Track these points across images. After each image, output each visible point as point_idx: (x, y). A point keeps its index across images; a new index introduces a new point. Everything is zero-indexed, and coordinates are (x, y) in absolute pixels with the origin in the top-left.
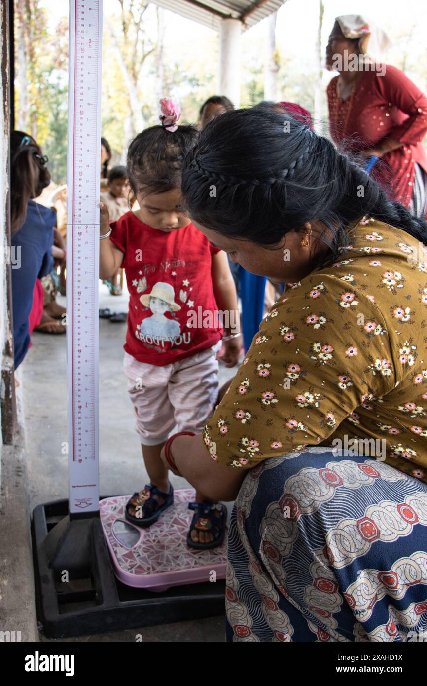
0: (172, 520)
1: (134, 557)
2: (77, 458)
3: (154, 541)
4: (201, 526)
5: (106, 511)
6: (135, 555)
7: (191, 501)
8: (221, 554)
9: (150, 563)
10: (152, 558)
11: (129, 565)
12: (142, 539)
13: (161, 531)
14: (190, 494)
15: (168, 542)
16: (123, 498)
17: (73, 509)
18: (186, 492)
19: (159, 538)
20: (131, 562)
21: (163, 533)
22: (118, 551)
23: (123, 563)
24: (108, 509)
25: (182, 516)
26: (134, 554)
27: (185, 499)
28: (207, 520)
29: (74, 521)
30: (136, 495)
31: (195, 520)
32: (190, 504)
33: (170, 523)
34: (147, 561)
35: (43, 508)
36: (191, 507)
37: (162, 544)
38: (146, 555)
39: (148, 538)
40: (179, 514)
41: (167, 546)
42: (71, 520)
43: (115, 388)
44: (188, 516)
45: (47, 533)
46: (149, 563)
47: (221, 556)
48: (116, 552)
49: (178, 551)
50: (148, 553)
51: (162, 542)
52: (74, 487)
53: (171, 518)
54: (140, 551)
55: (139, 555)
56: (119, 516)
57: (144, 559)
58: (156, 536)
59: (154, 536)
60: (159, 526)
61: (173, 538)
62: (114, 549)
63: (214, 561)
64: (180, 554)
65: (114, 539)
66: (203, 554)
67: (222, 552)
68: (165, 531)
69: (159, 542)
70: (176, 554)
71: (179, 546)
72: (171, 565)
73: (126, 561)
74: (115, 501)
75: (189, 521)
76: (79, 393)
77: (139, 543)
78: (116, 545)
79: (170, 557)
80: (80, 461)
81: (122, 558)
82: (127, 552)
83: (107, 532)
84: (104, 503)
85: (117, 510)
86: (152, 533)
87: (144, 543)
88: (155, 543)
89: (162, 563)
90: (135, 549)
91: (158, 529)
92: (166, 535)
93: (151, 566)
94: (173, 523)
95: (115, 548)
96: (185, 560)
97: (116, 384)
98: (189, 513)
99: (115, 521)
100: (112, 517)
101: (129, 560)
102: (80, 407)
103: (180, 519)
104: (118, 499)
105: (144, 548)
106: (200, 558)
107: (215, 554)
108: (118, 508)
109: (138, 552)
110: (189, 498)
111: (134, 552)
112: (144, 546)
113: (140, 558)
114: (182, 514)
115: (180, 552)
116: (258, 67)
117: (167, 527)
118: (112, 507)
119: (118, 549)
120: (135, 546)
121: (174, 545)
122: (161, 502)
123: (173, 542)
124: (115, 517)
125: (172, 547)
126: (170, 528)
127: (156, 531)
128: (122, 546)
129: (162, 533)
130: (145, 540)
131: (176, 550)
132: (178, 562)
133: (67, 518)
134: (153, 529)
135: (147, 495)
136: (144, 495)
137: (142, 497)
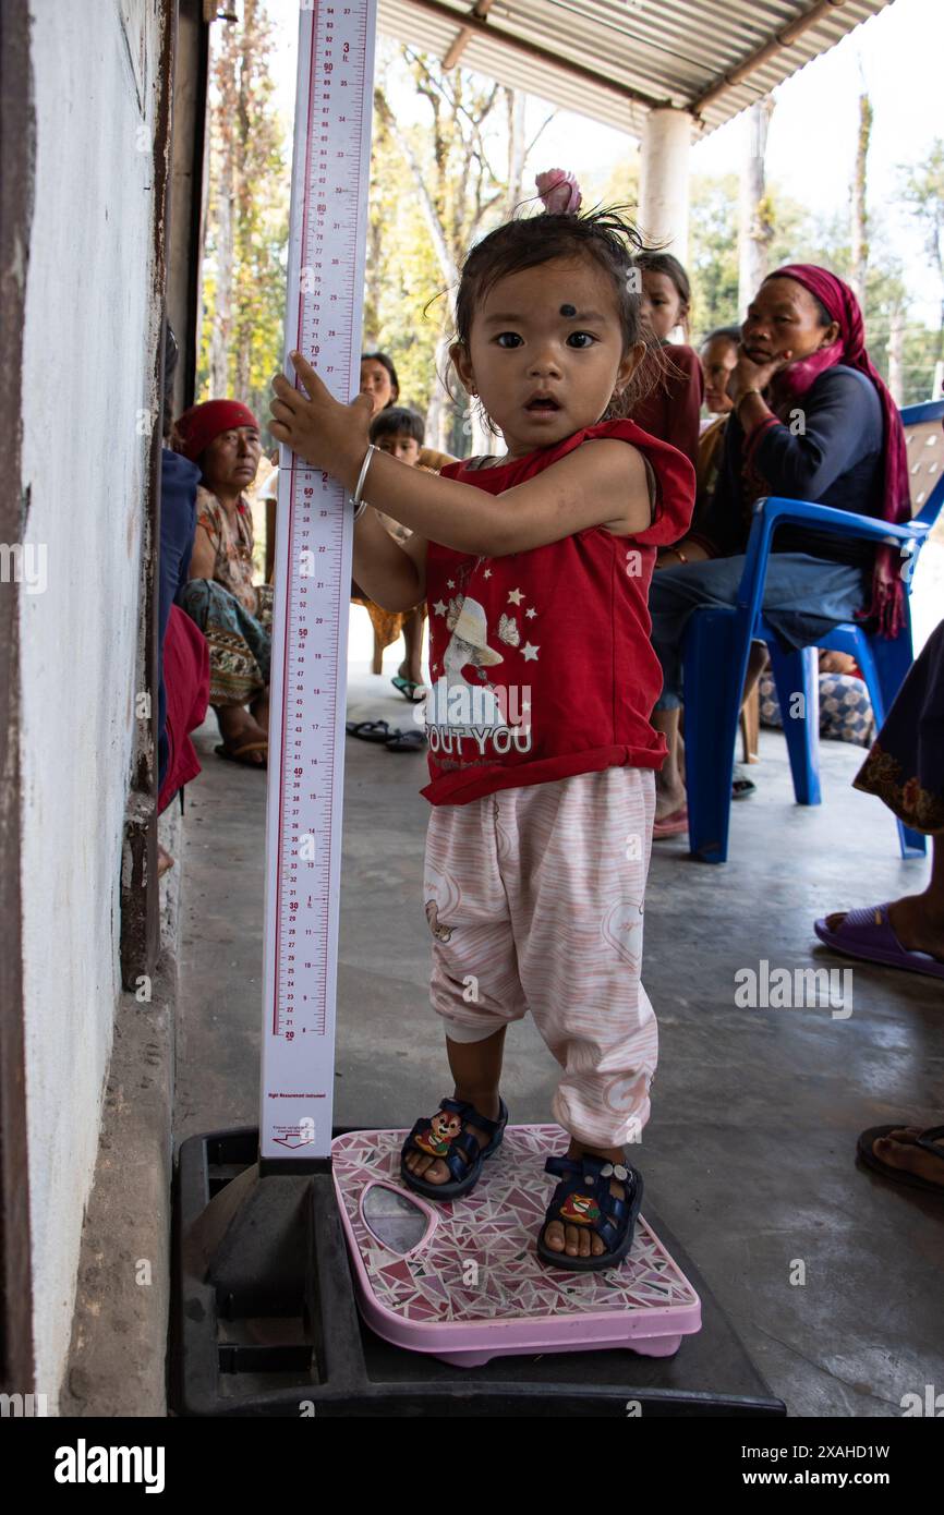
0: (506, 1195)
1: (410, 1275)
2: (284, 1028)
3: (461, 1241)
4: (576, 1213)
5: (350, 1162)
6: (413, 1271)
7: (554, 1153)
8: (624, 1286)
9: (448, 1293)
10: (452, 1281)
11: (397, 1295)
12: (432, 1233)
13: (479, 1219)
14: (552, 1136)
15: (494, 1246)
16: (392, 1134)
17: (269, 1149)
18: (542, 1130)
19: (474, 1234)
20: (401, 1286)
21: (484, 1224)
22: (371, 1258)
23: (383, 1287)
24: (354, 1158)
25: (532, 1187)
26: (410, 1269)
27: (541, 1147)
28: (588, 1200)
29: (269, 1179)
30: (423, 1126)
31: (561, 1197)
32: (550, 1160)
33: (503, 1201)
34: (442, 1287)
35: (204, 1142)
36: (552, 1166)
37: (480, 1250)
38: (439, 1272)
39: (446, 1233)
40: (523, 1182)
41: (490, 1256)
42: (263, 1174)
43: (390, 890)
44: (547, 1186)
45: (207, 1201)
46: (445, 1295)
47: (623, 1291)
48: (366, 1260)
49: (518, 1271)
50: (443, 1270)
51: (481, 1246)
52: (274, 1096)
53: (506, 1189)
54: (426, 1263)
55: (421, 1272)
56: (378, 1173)
57: (434, 1282)
58: (466, 1230)
59: (461, 1228)
60: (473, 1207)
61: (506, 1237)
62: (361, 1252)
63: (606, 1302)
64: (521, 1277)
65: (364, 1228)
66: (578, 1283)
67: (627, 1282)
68: (491, 1218)
69: (471, 1244)
70: (513, 1276)
71: (520, 1258)
72: (500, 1303)
73: (391, 1284)
74: (373, 1140)
75: (545, 1198)
76: (293, 873)
77: (422, 1245)
78: (367, 1244)
79: (497, 1283)
80: (290, 1035)
81: (379, 1276)
82: (392, 1262)
83: (349, 1212)
84: (347, 1142)
85: (377, 1161)
86: (455, 1222)
87: (436, 1244)
88: (462, 1247)
89: (479, 1296)
90: (413, 1256)
91: (472, 1214)
92: (489, 1230)
93: (450, 1302)
94: (508, 1200)
95: (366, 1251)
96: (535, 1293)
97: (392, 881)
98: (547, 1181)
99: (369, 1185)
100: (364, 1176)
101: (398, 1282)
102: (294, 906)
103: (527, 1193)
104: (381, 1134)
105: (436, 1257)
106: (570, 1291)
107: (609, 1285)
108: (379, 1156)
109: (419, 1265)
110: (549, 1144)
111: (410, 1264)
112: (434, 1251)
113: (424, 1280)
114: (531, 1182)
115: (522, 1272)
116: (725, 234)
117: (494, 1211)
118: (365, 1154)
119: (373, 1253)
120: (414, 1251)
121: (508, 1254)
122: (482, 1141)
123: (508, 1246)
124: (370, 1177)
125: (504, 1260)
126: (501, 1212)
127: (467, 1218)
128: (381, 1248)
129: (481, 1223)
130: (438, 1238)
131: (513, 1268)
132: (516, 1295)
133: (256, 1167)
134: (460, 1211)
135: (453, 1126)
136: (446, 1126)
137: (441, 1130)
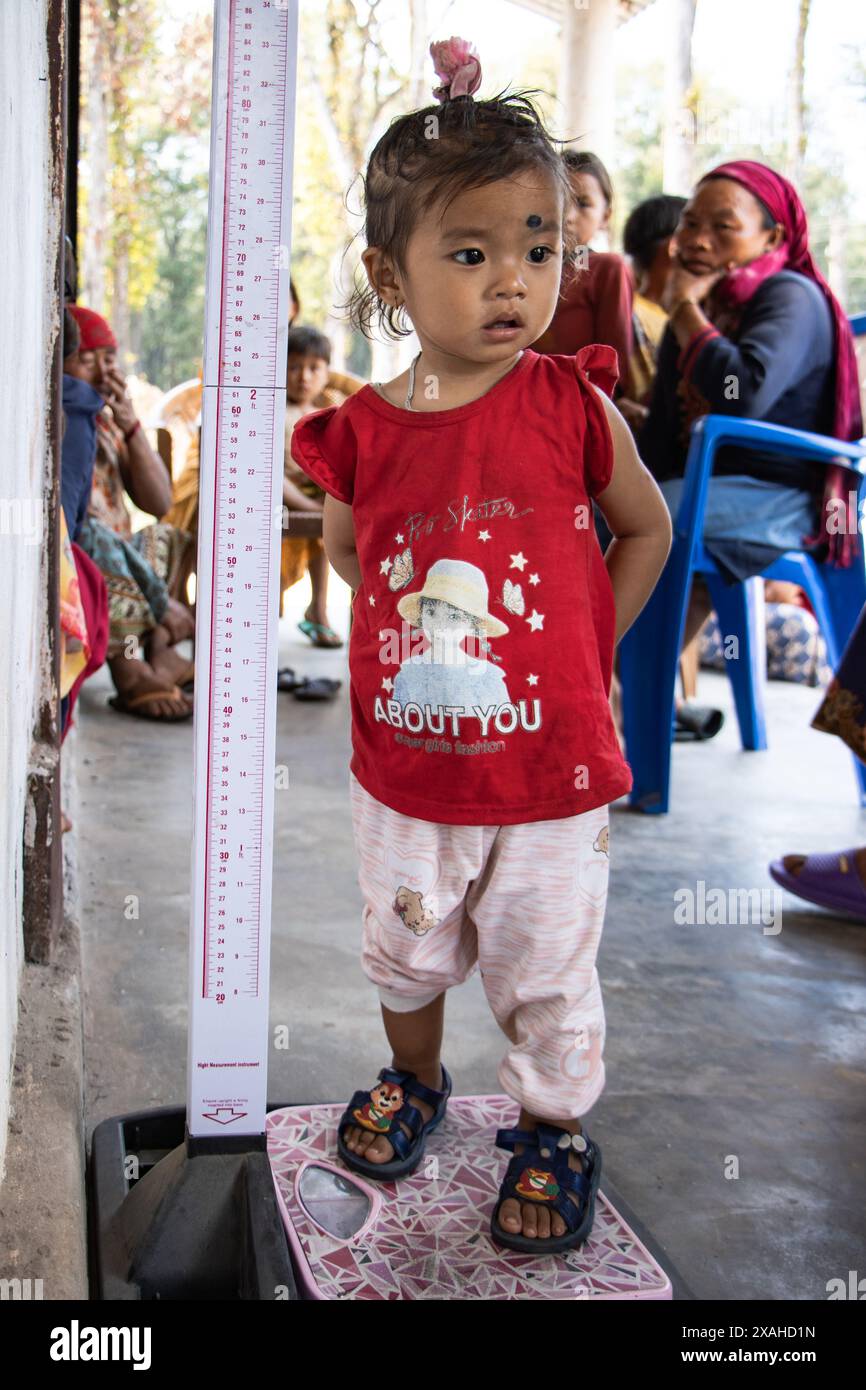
0: (453, 1172)
1: (353, 1262)
2: (213, 990)
3: (407, 1224)
4: (534, 1189)
5: (283, 1141)
6: (357, 1258)
7: (503, 1125)
8: (588, 1269)
9: (397, 1281)
10: (401, 1268)
11: (341, 1285)
12: (375, 1216)
13: (425, 1200)
14: (498, 1108)
15: (444, 1230)
16: (326, 1110)
17: (198, 1127)
18: (488, 1102)
19: (421, 1216)
20: (345, 1275)
21: (432, 1205)
22: (312, 1246)
23: (327, 1277)
24: (286, 1137)
25: (481, 1163)
26: (354, 1256)
27: (488, 1121)
28: (546, 1175)
29: (199, 1159)
30: (362, 1100)
31: (514, 1174)
32: (501, 1133)
33: (450, 1180)
34: (390, 1275)
35: (120, 1127)
36: (503, 1139)
37: (428, 1233)
38: (386, 1259)
39: (391, 1216)
40: (471, 1159)
41: (441, 1240)
42: (191, 1154)
43: (306, 850)
44: (497, 1163)
45: (126, 1191)
46: (394, 1283)
47: (587, 1275)
48: (306, 1248)
49: (471, 1256)
50: (390, 1256)
51: (430, 1229)
52: (204, 1066)
53: (453, 1167)
54: (371, 1249)
55: (367, 1260)
56: (313, 1153)
57: (380, 1269)
58: (412, 1212)
59: (406, 1212)
60: (419, 1187)
61: (457, 1219)
62: (300, 1239)
63: (569, 1287)
64: (475, 1262)
65: (301, 1212)
66: (538, 1267)
67: (590, 1264)
68: (436, 1199)
69: (419, 1227)
70: (467, 1261)
71: (473, 1240)
72: (453, 1291)
73: (334, 1273)
74: (306, 1117)
75: (497, 1176)
76: (223, 820)
77: (367, 1229)
78: (306, 1230)
79: (450, 1269)
80: (221, 998)
81: (321, 1265)
82: (334, 1249)
83: (285, 1196)
84: (277, 1120)
85: (311, 1140)
86: (401, 1203)
87: (381, 1228)
88: (410, 1230)
89: (431, 1283)
90: (356, 1242)
91: (418, 1194)
92: (437, 1211)
93: (399, 1291)
94: (457, 1178)
95: (305, 1238)
96: (492, 1279)
97: (309, 840)
98: (497, 1156)
99: (305, 1165)
100: (298, 1157)
101: (342, 1271)
102: (225, 856)
103: (477, 1171)
104: (314, 1110)
105: (381, 1242)
106: (530, 1276)
107: (571, 1269)
108: (313, 1134)
109: (364, 1252)
110: (497, 1117)
111: (354, 1251)
112: (380, 1235)
113: (370, 1268)
114: (480, 1158)
115: (475, 1257)
117: (441, 1190)
118: (298, 1132)
119: (313, 1240)
120: (357, 1235)
121: (459, 1237)
122: (426, 1115)
123: (458, 1228)
124: (305, 1157)
125: (455, 1244)
126: (448, 1192)
127: (412, 1198)
128: (322, 1234)
129: (428, 1203)
130: (383, 1221)
131: (466, 1253)
132: (471, 1282)
133: (183, 1148)
134: (404, 1191)
135: (395, 1099)
136: (387, 1099)
137: (382, 1104)
